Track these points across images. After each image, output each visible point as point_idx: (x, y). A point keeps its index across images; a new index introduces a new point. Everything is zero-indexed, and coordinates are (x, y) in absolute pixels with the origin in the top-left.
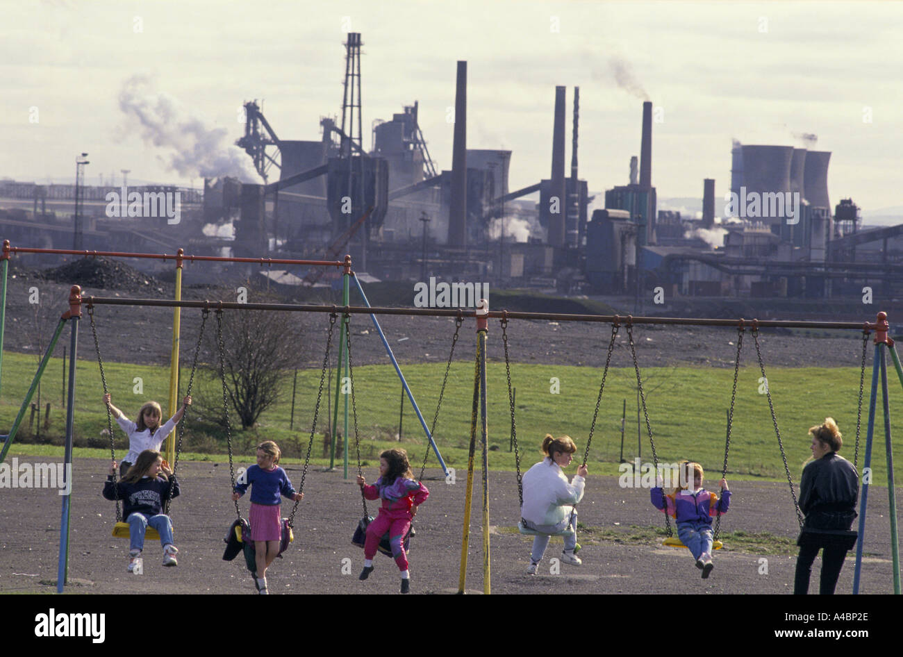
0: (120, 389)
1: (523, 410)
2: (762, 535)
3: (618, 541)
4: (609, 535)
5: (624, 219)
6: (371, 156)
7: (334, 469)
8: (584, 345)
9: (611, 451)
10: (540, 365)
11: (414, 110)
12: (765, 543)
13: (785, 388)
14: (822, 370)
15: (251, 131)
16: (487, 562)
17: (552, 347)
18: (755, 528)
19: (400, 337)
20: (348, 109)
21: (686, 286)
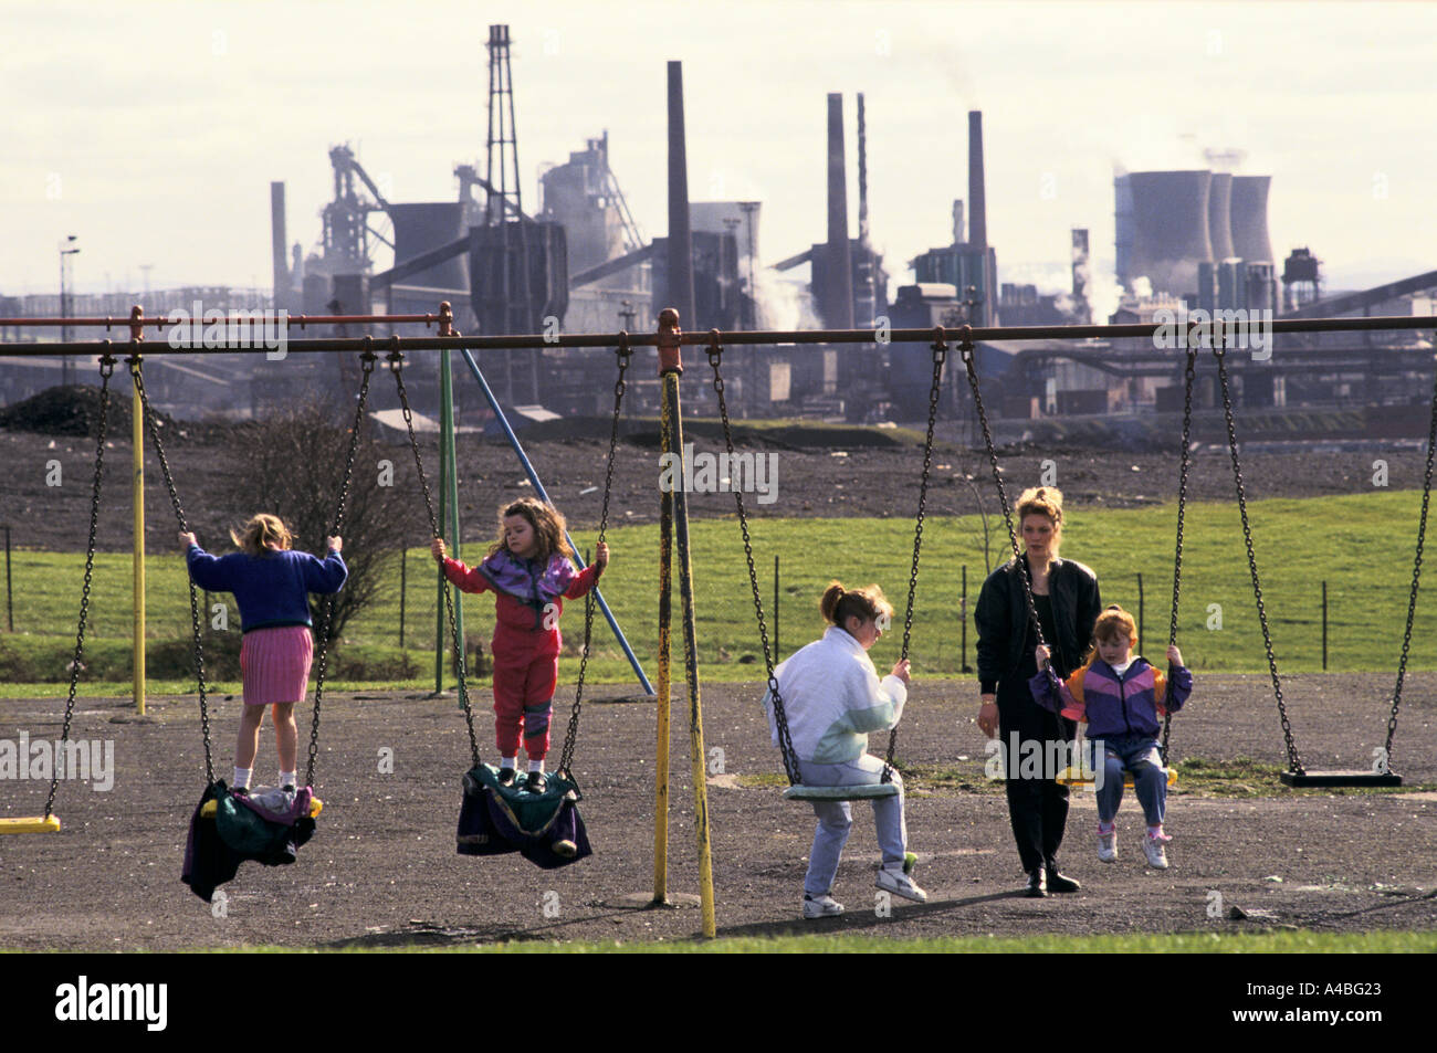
0: (109, 595)
1: (793, 595)
2: (1236, 764)
3: (966, 788)
4: (949, 778)
5: (947, 299)
6: (536, 221)
7: (443, 693)
8: (893, 484)
9: (945, 654)
10: (819, 520)
11: (603, 144)
12: (1244, 778)
13: (1231, 535)
14: (1291, 503)
15: (344, 193)
16: (704, 834)
17: (838, 490)
18: (1222, 751)
19: (583, 487)
20: (496, 147)
21: (1051, 400)
